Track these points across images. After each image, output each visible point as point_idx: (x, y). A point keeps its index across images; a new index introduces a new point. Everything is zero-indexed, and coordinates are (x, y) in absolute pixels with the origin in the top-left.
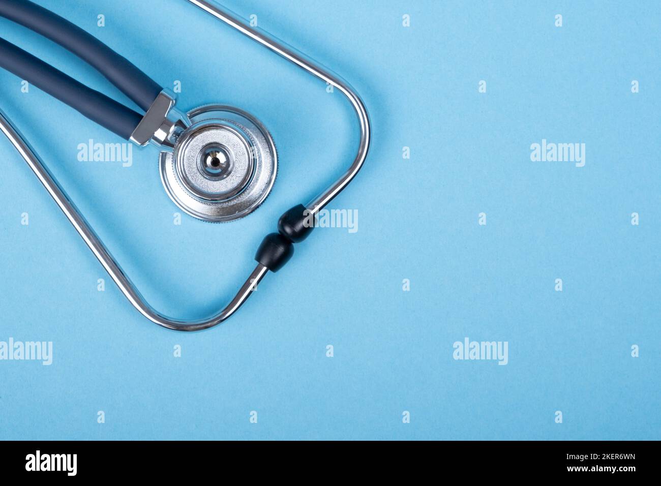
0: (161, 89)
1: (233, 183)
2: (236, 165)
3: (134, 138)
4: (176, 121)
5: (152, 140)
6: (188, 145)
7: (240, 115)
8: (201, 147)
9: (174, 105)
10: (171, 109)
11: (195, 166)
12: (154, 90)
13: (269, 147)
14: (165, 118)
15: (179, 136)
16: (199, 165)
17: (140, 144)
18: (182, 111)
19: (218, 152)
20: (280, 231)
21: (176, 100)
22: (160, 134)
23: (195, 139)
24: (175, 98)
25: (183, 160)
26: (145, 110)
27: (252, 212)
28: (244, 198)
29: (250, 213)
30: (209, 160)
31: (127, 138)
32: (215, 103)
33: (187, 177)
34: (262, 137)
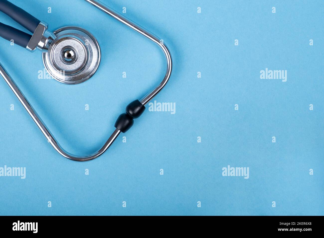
0: (40, 22)
1: (78, 65)
2: (79, 56)
3: (28, 47)
4: (48, 37)
5: (37, 47)
6: (55, 48)
7: (80, 30)
8: (61, 49)
9: (46, 29)
10: (45, 31)
11: (59, 58)
12: (36, 22)
13: (96, 45)
14: (43, 36)
15: (50, 44)
16: (61, 58)
17: (31, 50)
18: (51, 32)
19: (70, 51)
20: (127, 113)
21: (47, 26)
22: (41, 44)
23: (58, 45)
24: (47, 25)
25: (53, 56)
26: (33, 32)
27: (90, 78)
28: (86, 71)
29: (89, 78)
30: (66, 55)
31: (25, 47)
32: (67, 26)
33: (56, 64)
34: (92, 41)
